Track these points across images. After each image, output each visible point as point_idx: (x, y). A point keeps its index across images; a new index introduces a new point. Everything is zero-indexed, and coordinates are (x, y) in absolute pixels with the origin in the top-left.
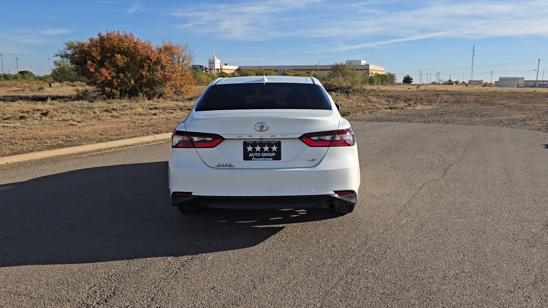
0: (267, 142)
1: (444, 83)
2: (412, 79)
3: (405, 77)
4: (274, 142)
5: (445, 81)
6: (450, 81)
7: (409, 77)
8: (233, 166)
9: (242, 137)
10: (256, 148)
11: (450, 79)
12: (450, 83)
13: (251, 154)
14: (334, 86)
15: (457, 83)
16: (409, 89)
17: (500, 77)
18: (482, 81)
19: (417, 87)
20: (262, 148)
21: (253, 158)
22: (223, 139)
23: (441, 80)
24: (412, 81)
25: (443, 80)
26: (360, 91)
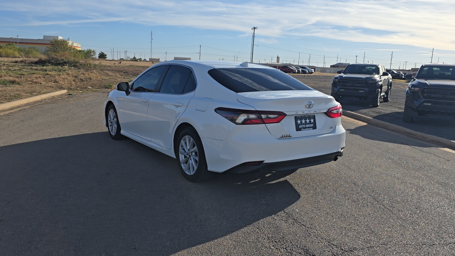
0: (308, 116)
1: (131, 60)
2: (106, 55)
3: (100, 53)
4: (312, 116)
5: (131, 58)
6: (135, 58)
7: (103, 53)
8: (291, 136)
9: (298, 113)
10: (302, 121)
11: (134, 56)
12: (134, 59)
13: (300, 126)
14: (61, 60)
15: (140, 60)
16: (114, 64)
17: (174, 57)
18: (159, 59)
19: (119, 63)
20: (306, 121)
21: (302, 129)
22: (286, 115)
23: (128, 57)
24: (106, 57)
25: (130, 57)
26: (86, 65)
